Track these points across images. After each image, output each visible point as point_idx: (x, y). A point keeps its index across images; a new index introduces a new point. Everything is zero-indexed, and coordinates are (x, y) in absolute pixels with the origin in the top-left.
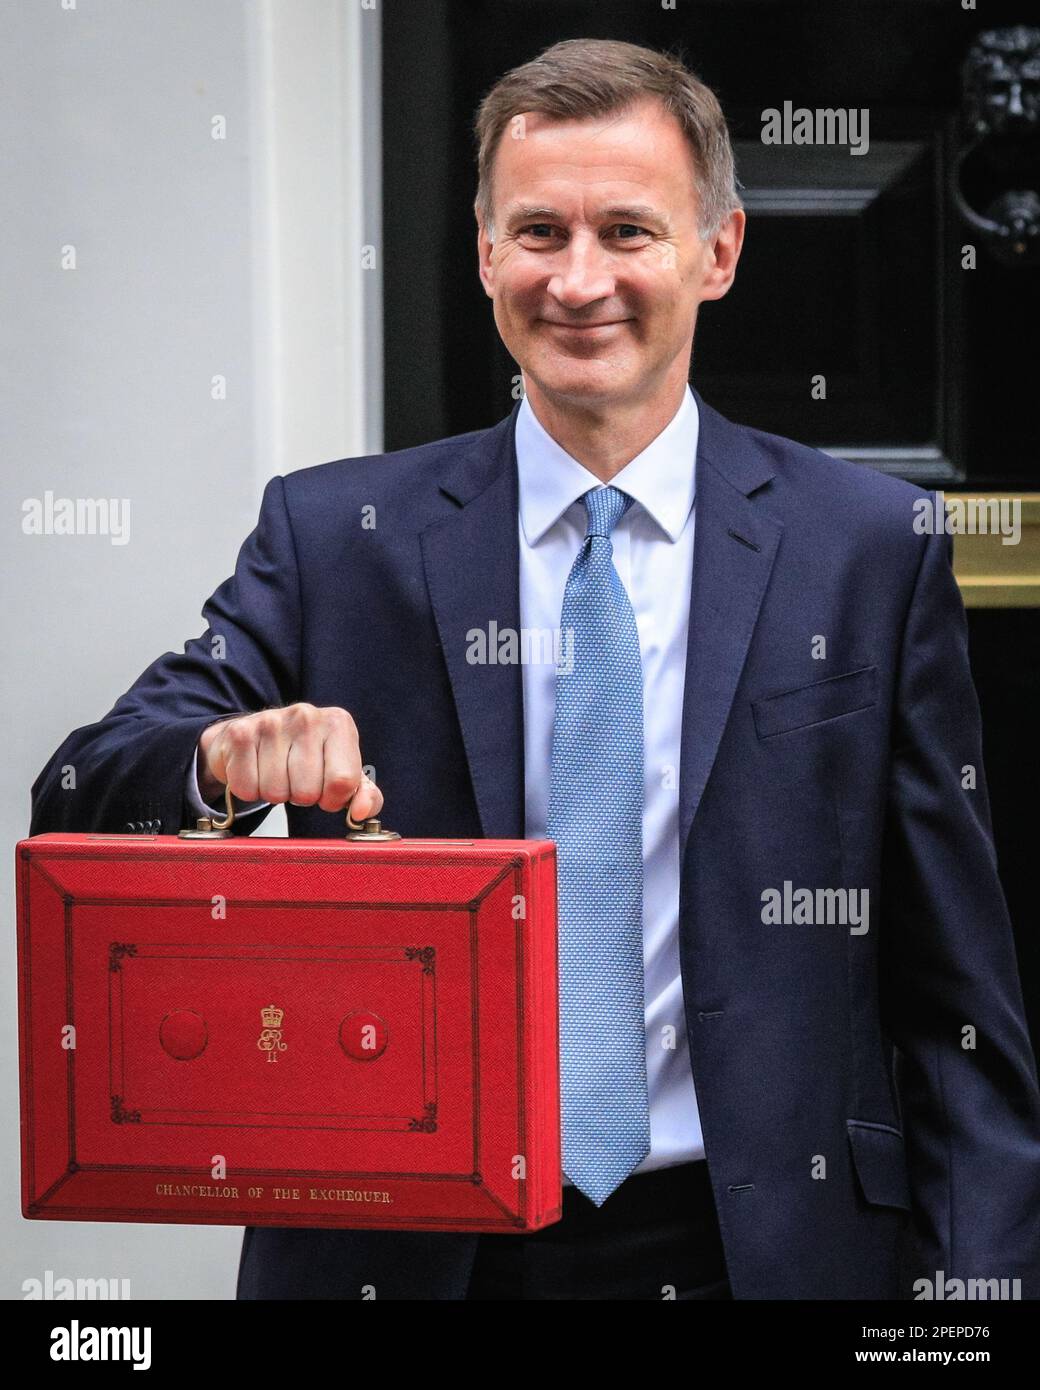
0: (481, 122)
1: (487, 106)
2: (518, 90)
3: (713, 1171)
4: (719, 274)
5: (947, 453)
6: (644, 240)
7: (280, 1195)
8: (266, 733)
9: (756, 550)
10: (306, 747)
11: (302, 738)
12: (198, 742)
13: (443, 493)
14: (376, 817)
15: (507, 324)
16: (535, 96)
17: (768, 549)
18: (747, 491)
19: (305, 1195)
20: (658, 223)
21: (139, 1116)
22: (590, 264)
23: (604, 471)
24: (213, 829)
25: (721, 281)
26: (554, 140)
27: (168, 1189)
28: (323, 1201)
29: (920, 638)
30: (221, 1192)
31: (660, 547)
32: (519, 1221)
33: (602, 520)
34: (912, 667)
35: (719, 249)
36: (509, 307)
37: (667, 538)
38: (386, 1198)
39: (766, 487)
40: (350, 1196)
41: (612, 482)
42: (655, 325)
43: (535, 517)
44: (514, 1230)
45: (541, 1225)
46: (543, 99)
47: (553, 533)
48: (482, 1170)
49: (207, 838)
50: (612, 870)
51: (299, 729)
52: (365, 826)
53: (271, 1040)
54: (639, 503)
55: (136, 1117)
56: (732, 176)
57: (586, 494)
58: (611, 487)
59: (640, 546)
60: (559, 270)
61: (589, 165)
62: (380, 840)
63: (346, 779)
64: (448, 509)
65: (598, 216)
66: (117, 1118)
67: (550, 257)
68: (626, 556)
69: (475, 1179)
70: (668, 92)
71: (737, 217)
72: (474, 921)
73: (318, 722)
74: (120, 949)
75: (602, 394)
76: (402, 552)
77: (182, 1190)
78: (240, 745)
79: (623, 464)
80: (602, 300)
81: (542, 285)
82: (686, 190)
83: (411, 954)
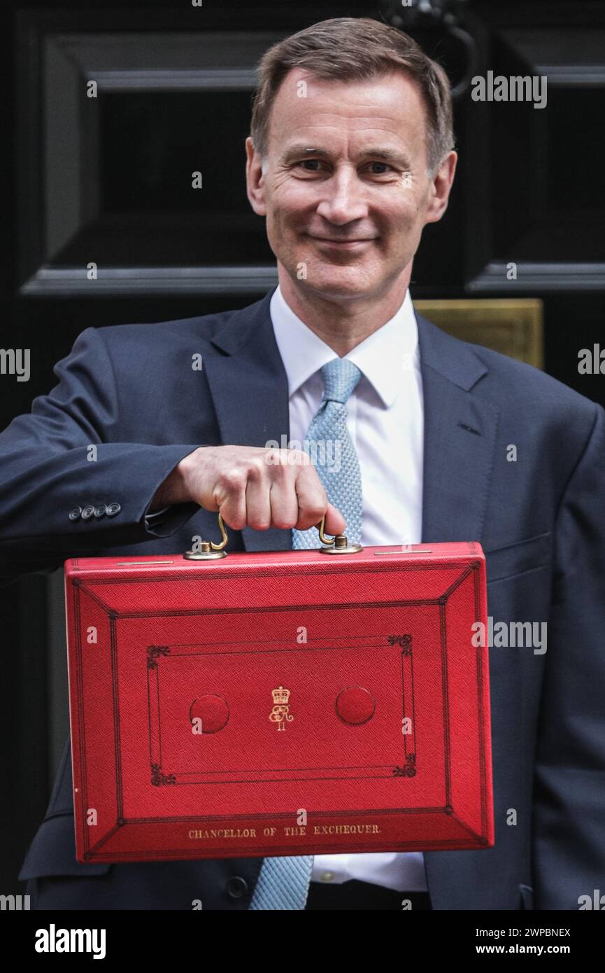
4: (438, 202)
6: (391, 175)
7: (290, 832)
8: (251, 478)
10: (282, 487)
11: (280, 480)
15: (282, 234)
19: (310, 831)
20: (401, 163)
21: (174, 778)
22: (352, 192)
23: (341, 349)
25: (438, 208)
27: (198, 834)
28: (324, 835)
30: (242, 833)
32: (482, 840)
35: (438, 183)
36: (282, 224)
37: (384, 406)
38: (375, 829)
40: (346, 830)
42: (395, 242)
48: (453, 803)
53: (280, 714)
55: (171, 780)
60: (327, 197)
61: (353, 115)
65: (358, 155)
66: (156, 782)
67: (318, 186)
69: (448, 810)
74: (155, 650)
75: (351, 292)
77: (210, 834)
78: (234, 490)
80: (357, 220)
83: (392, 640)
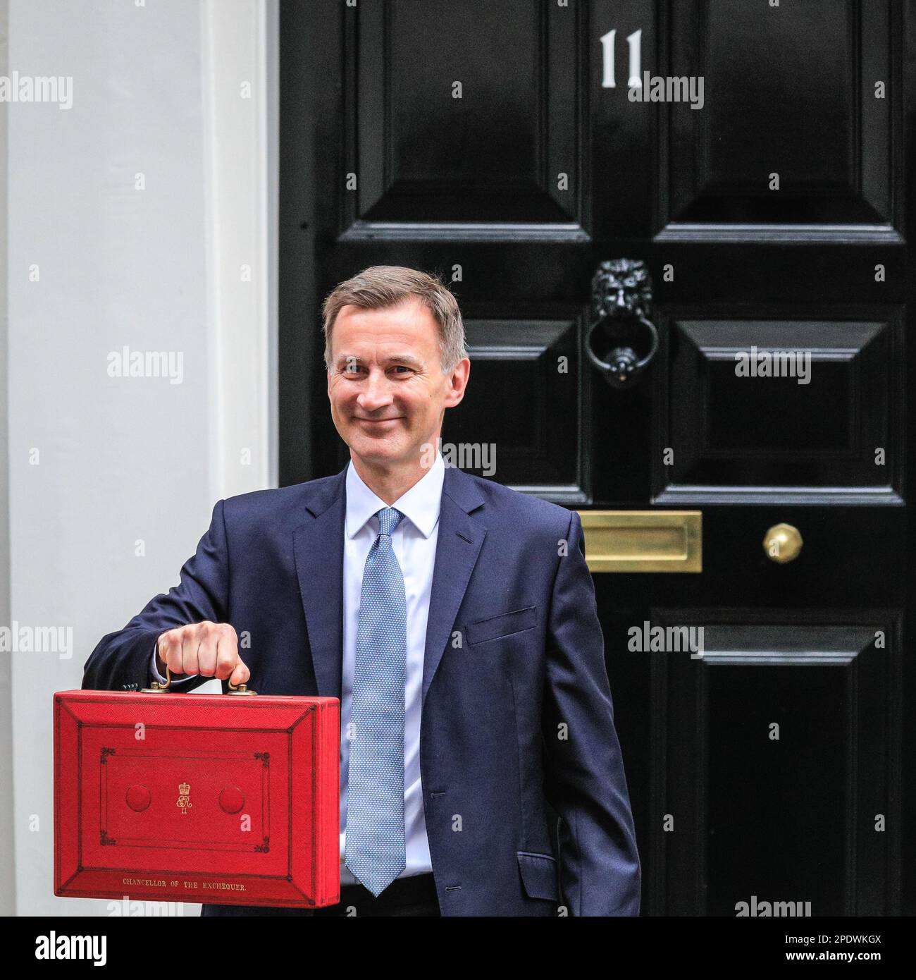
0: (326, 309)
1: (329, 302)
2: (344, 293)
3: (437, 879)
4: (455, 393)
5: (583, 489)
6: (410, 374)
7: (188, 886)
8: (186, 637)
9: (470, 543)
10: (208, 645)
11: (206, 640)
12: (157, 641)
13: (307, 510)
14: (245, 684)
15: (338, 418)
16: (351, 296)
17: (478, 541)
18: (468, 511)
19: (200, 886)
20: (416, 365)
21: (115, 841)
22: (380, 387)
23: (390, 499)
24: (159, 688)
25: (456, 398)
26: (362, 320)
27: (129, 881)
28: (209, 889)
29: (562, 591)
30: (156, 884)
31: (419, 541)
32: (312, 902)
33: (386, 527)
34: (558, 606)
35: (455, 380)
36: (338, 410)
37: (424, 537)
38: (242, 888)
39: (480, 509)
40: (224, 886)
41: (393, 506)
42: (416, 420)
43: (353, 523)
44: (309, 906)
45: (324, 904)
46: (355, 298)
47: (361, 533)
48: (293, 874)
49: (155, 693)
50: (387, 715)
51: (205, 635)
52: (238, 688)
53: (184, 802)
54: (408, 518)
55: (113, 842)
56: (463, 340)
57: (379, 512)
58: (393, 508)
59: (408, 540)
60: (363, 390)
61: (379, 333)
62: (246, 695)
63: (228, 662)
64: (308, 518)
65: (384, 361)
66: (103, 842)
67: (359, 383)
68: (400, 545)
69: (289, 878)
70: (426, 294)
71: (465, 362)
72: (290, 739)
73: (215, 631)
74: (106, 751)
75: (387, 457)
76: (282, 541)
77: (136, 882)
78: (173, 644)
79: (399, 496)
80: (386, 406)
81: (354, 398)
82: (434, 347)
83: (257, 756)
